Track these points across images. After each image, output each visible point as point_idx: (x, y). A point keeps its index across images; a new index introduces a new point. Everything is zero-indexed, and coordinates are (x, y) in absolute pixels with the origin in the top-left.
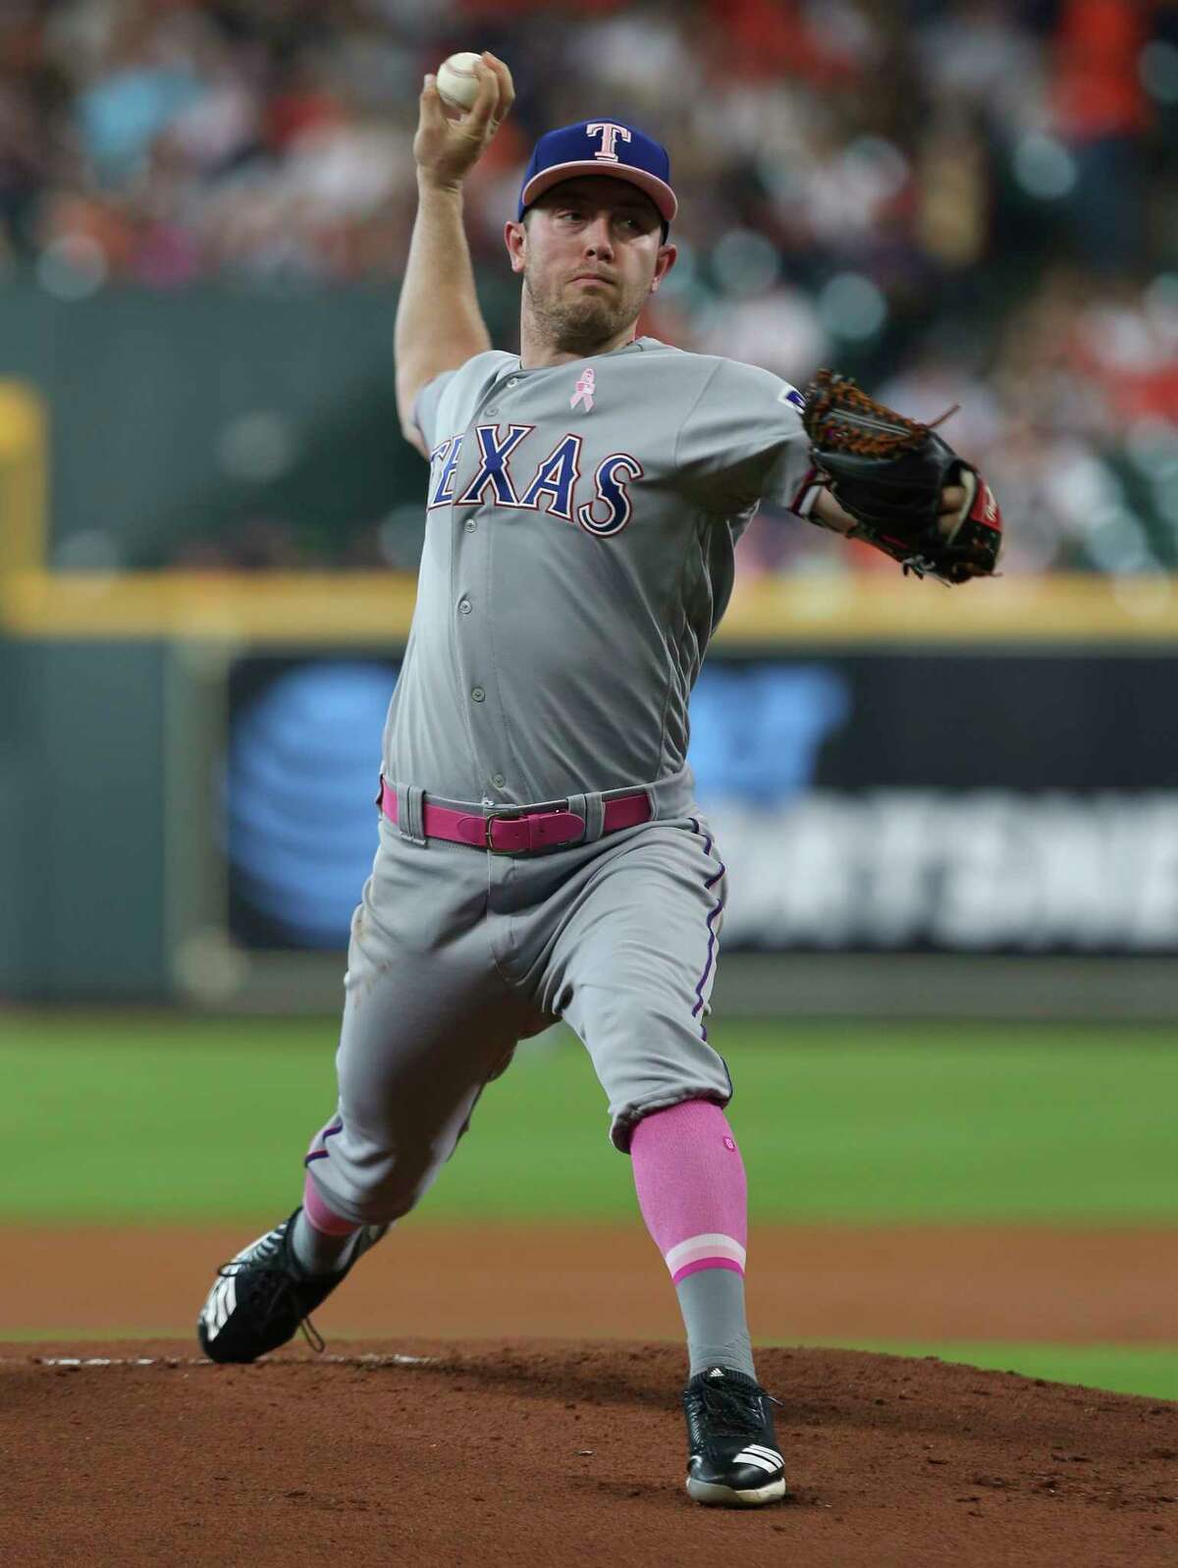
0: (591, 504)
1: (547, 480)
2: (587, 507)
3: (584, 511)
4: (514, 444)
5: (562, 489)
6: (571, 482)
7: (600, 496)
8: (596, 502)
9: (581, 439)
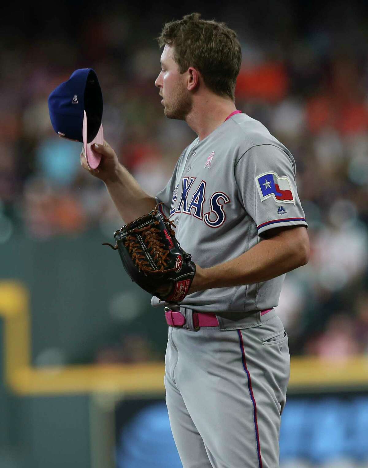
0: (209, 213)
1: (194, 202)
2: (208, 215)
3: (206, 216)
4: (188, 190)
5: (199, 206)
6: (202, 203)
7: (212, 210)
8: (211, 212)
9: (206, 183)
